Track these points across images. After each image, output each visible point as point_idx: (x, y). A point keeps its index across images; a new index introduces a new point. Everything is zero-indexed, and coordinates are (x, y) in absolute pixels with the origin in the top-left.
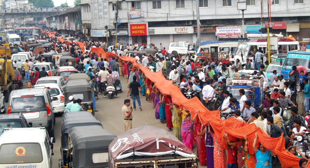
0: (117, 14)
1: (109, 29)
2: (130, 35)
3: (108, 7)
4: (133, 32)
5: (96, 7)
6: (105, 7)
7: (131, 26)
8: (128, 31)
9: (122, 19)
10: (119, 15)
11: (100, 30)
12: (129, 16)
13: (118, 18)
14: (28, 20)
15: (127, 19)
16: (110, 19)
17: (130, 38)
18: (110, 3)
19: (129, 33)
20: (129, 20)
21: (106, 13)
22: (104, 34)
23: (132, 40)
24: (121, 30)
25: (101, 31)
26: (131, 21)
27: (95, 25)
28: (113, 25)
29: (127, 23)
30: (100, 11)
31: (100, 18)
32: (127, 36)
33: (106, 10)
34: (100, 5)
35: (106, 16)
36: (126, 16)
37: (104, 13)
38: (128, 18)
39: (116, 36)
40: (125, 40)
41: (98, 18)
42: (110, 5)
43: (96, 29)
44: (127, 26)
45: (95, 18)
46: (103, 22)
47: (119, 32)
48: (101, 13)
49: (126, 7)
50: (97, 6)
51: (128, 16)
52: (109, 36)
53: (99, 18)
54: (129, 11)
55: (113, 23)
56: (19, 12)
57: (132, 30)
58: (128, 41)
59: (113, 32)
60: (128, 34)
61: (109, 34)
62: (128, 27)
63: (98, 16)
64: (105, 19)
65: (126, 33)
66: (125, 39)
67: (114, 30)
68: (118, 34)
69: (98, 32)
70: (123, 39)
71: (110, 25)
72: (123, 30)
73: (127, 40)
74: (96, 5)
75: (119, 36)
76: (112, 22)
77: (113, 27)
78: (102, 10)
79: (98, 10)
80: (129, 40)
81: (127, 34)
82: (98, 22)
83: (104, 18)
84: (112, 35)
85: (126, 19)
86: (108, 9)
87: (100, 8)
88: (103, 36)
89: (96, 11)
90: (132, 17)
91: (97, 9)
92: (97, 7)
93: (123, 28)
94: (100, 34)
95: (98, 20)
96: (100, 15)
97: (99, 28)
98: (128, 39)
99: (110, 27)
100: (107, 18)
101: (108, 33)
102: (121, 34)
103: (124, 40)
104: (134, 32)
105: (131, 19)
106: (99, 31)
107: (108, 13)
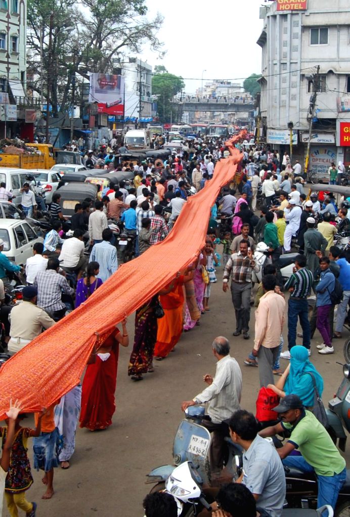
0: (313, 100)
1: (298, 130)
2: (338, 144)
3: (298, 84)
4: (345, 138)
5: (276, 84)
6: (292, 86)
7: (343, 125)
8: (334, 135)
9: (324, 110)
10: (317, 103)
11: (280, 130)
12: (340, 105)
13: (316, 108)
14: (240, 117)
15: (336, 110)
16: (301, 110)
17: (340, 151)
18: (303, 76)
19: (337, 139)
20: (339, 112)
21: (293, 97)
22: (286, 138)
23: (343, 155)
24: (321, 133)
25: (282, 132)
26: (342, 115)
27: (272, 120)
28: (305, 122)
29: (334, 120)
30: (282, 92)
31: (282, 106)
32: (333, 146)
33: (294, 91)
34: (284, 81)
35: (294, 103)
36: (333, 106)
37: (291, 98)
38: (338, 108)
39: (309, 144)
40: (330, 154)
41: (278, 106)
42: (302, 81)
43: (273, 129)
44: (335, 124)
45: (273, 106)
46: (287, 115)
47: (317, 137)
48: (284, 97)
49: (336, 86)
50: (278, 82)
51: (338, 105)
52: (295, 143)
53: (280, 107)
54: (341, 94)
55: (306, 117)
56: (218, 103)
57: (343, 134)
58: (336, 156)
59: (305, 136)
60: (335, 141)
61: (296, 139)
62: (335, 128)
63: (278, 101)
64: (291, 110)
65: (331, 141)
66: (329, 151)
67: (307, 132)
68: (315, 140)
69: (276, 134)
70: (326, 151)
71: (301, 120)
72: (326, 133)
73: (334, 155)
74: (276, 80)
75: (313, 145)
76: (305, 115)
77: (305, 125)
78: (288, 90)
79: (280, 89)
80: (338, 155)
81: (333, 142)
82: (278, 115)
83: (289, 106)
84: (303, 141)
85: (332, 111)
86: (298, 87)
87: (284, 85)
88: (284, 143)
89: (276, 93)
90: (346, 107)
91: (278, 87)
92: (278, 85)
93: (327, 128)
94: (280, 138)
95: (278, 110)
96: (283, 101)
97: (278, 126)
98: (336, 151)
99: (301, 125)
100: (296, 107)
101: (295, 137)
102: (321, 142)
103: (328, 154)
104: (347, 139)
105: (344, 111)
106: (277, 132)
107: (298, 96)
